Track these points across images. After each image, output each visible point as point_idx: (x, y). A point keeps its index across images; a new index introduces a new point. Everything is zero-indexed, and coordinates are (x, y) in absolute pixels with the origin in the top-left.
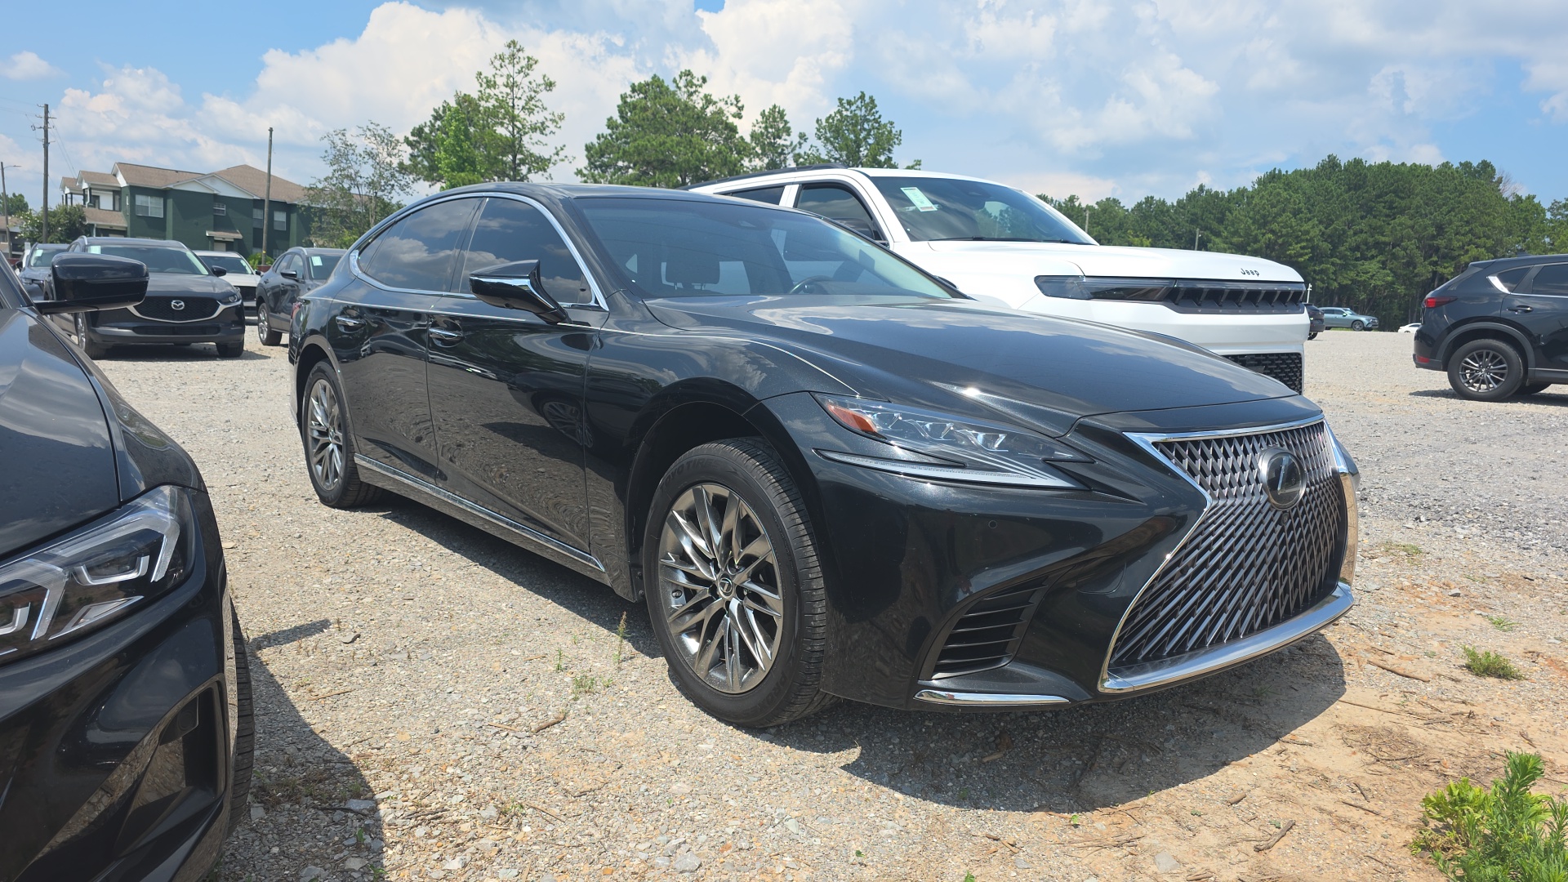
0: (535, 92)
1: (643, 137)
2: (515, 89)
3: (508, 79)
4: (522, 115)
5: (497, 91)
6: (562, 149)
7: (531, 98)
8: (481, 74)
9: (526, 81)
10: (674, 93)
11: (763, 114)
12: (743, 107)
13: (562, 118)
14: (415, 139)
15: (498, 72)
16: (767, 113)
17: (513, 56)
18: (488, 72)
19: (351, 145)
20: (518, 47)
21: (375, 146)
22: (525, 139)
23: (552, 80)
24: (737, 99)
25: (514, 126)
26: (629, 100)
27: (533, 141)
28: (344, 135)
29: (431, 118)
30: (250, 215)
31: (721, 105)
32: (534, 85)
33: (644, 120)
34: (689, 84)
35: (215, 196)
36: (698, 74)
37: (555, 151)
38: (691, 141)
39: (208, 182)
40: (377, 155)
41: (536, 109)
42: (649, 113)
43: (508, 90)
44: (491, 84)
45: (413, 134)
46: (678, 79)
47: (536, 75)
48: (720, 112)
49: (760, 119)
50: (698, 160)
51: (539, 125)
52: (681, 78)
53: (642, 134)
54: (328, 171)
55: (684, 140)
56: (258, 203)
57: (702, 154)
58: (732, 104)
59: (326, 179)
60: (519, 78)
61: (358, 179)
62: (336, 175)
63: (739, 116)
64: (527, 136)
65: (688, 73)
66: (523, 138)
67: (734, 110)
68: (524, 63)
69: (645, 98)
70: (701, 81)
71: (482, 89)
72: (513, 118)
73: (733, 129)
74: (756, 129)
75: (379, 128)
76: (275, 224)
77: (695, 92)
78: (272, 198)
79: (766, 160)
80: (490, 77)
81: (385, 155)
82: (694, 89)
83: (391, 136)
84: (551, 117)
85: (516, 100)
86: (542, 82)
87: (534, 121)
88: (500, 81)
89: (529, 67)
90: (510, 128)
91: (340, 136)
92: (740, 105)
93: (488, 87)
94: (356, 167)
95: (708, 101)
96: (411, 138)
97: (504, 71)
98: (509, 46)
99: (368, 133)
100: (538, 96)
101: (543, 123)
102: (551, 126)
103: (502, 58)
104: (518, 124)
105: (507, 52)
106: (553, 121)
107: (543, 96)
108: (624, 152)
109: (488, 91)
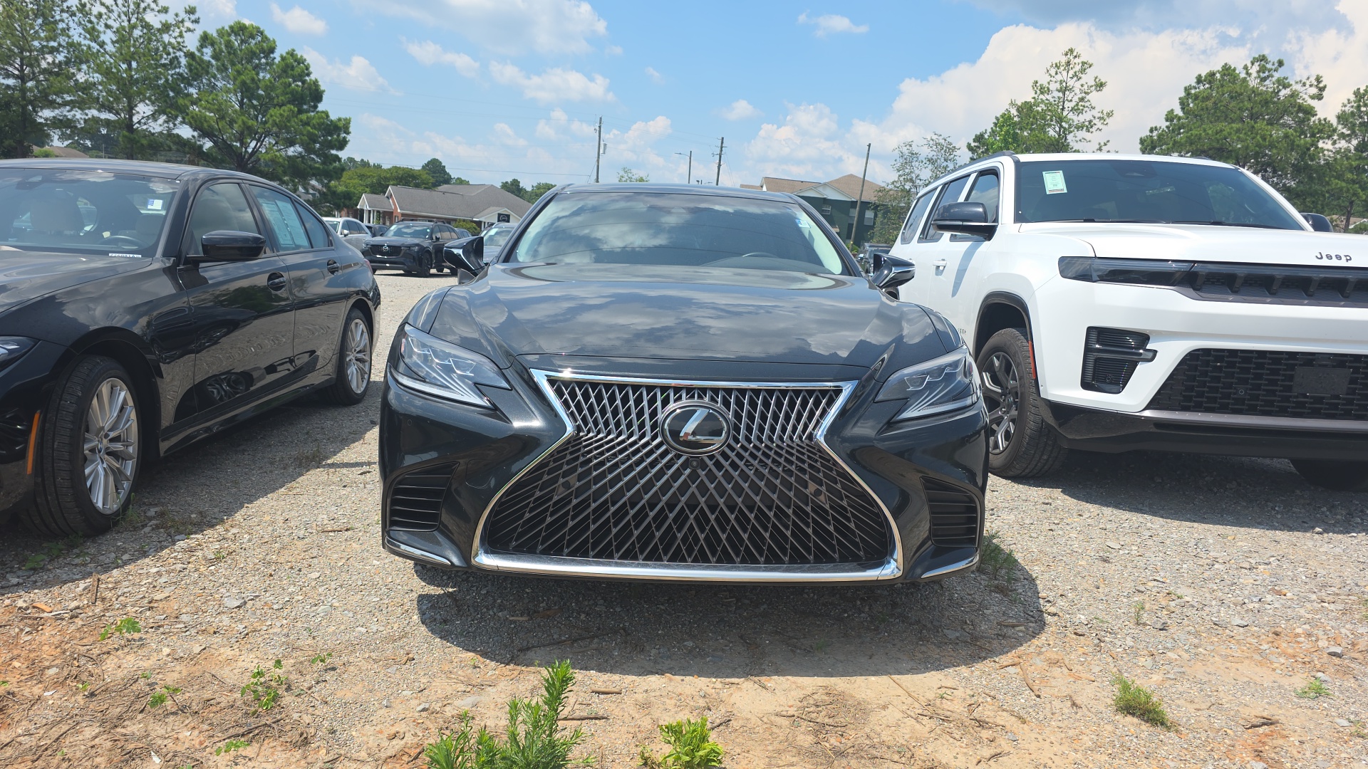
0: (1085, 93)
1: (1200, 126)
2: (1067, 93)
3: (1061, 83)
4: (1071, 116)
5: (1049, 97)
6: (1105, 144)
7: (1082, 99)
8: (1037, 82)
9: (1078, 85)
10: (1244, 80)
11: (1357, 93)
12: (1325, 87)
13: (1110, 115)
14: (976, 144)
15: (1052, 79)
16: (1362, 91)
17: (1068, 63)
18: (1044, 80)
19: (916, 154)
20: (1075, 54)
21: (935, 154)
22: (1070, 137)
23: (1103, 81)
24: (1318, 80)
25: (1061, 126)
26: (1193, 91)
27: (1077, 139)
28: (911, 146)
29: (992, 125)
30: (847, 214)
31: (1298, 87)
32: (1086, 87)
33: (1202, 109)
34: (1263, 69)
35: (825, 199)
36: (1273, 58)
37: (1098, 147)
38: (1253, 127)
39: (821, 189)
40: (936, 161)
41: (1086, 109)
42: (1210, 104)
43: (1061, 95)
44: (1043, 90)
45: (974, 141)
46: (1249, 65)
47: (1088, 79)
48: (1294, 95)
49: (1352, 98)
50: (1258, 145)
51: (1087, 123)
52: (1253, 64)
53: (1199, 123)
54: (894, 176)
55: (1245, 126)
56: (853, 204)
57: (1264, 139)
58: (1311, 86)
59: (893, 183)
60: (1071, 83)
61: (918, 181)
62: (902, 179)
63: (1320, 97)
64: (1072, 134)
65: (1263, 59)
66: (1068, 137)
67: (1314, 91)
68: (1078, 68)
69: (1211, 88)
70: (1276, 65)
71: (1036, 96)
72: (1060, 120)
73: (1310, 112)
74: (1347, 109)
75: (941, 138)
76: (865, 220)
77: (1268, 77)
78: (863, 199)
79: (1355, 142)
80: (1045, 84)
81: (943, 160)
82: (1267, 74)
83: (951, 144)
84: (1100, 115)
85: (1066, 102)
86: (1093, 83)
87: (1082, 120)
88: (1053, 87)
89: (1083, 71)
90: (1057, 129)
91: (908, 147)
92: (1321, 85)
93: (1042, 93)
94: (917, 172)
95: (1283, 83)
96: (973, 144)
97: (1059, 77)
98: (1066, 55)
99: (931, 142)
100: (1088, 97)
101: (1090, 122)
102: (1099, 124)
103: (1057, 66)
104: (1064, 124)
105: (1064, 60)
106: (1100, 118)
107: (1094, 97)
108: (1175, 142)
109: (1041, 96)
